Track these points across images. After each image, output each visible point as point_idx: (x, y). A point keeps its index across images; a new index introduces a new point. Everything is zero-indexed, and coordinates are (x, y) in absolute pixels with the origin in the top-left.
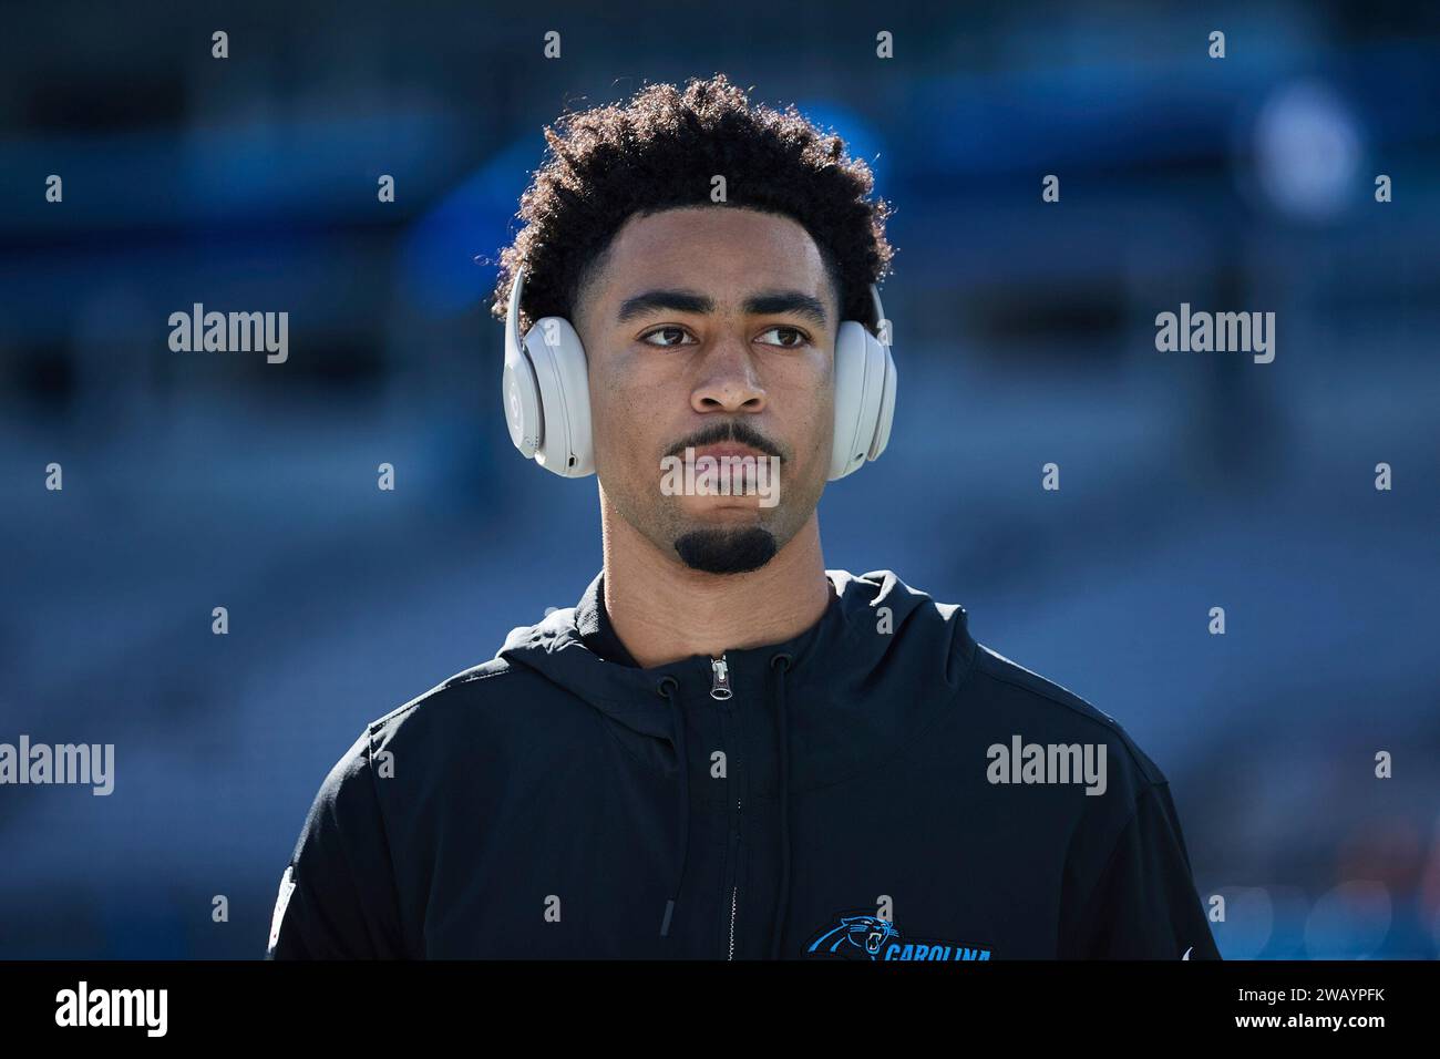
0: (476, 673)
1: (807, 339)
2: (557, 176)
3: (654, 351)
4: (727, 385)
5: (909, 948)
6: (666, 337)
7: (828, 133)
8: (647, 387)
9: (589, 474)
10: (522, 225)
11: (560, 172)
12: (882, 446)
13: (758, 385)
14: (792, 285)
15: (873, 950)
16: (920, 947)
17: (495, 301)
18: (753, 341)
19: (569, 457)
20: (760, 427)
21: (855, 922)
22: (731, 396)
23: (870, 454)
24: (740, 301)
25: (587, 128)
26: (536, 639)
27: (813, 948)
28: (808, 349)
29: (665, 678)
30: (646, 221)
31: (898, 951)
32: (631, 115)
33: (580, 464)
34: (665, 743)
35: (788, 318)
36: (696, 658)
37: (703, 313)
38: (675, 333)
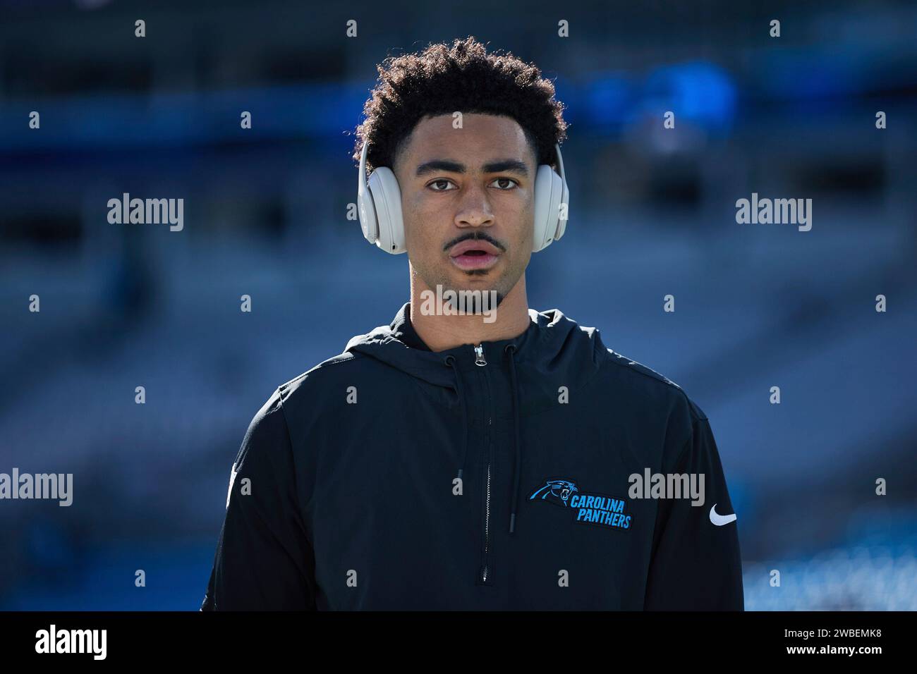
0: (337, 360)
1: (517, 184)
2: (384, 92)
3: (435, 193)
4: (473, 213)
5: (584, 497)
6: (438, 185)
7: (530, 66)
8: (432, 212)
9: (404, 252)
10: (365, 117)
11: (386, 90)
12: (562, 233)
13: (491, 212)
14: (507, 156)
15: (565, 498)
16: (589, 497)
17: (355, 152)
18: (488, 187)
19: (393, 245)
20: (490, 233)
21: (554, 484)
22: (475, 219)
23: (555, 236)
24: (480, 166)
25: (400, 66)
26: (370, 340)
27: (533, 497)
28: (519, 190)
29: (448, 357)
30: (430, 121)
31: (578, 499)
32: (423, 61)
33: (398, 248)
34: (451, 390)
35: (506, 174)
36: (465, 346)
37: (460, 172)
38: (442, 183)
